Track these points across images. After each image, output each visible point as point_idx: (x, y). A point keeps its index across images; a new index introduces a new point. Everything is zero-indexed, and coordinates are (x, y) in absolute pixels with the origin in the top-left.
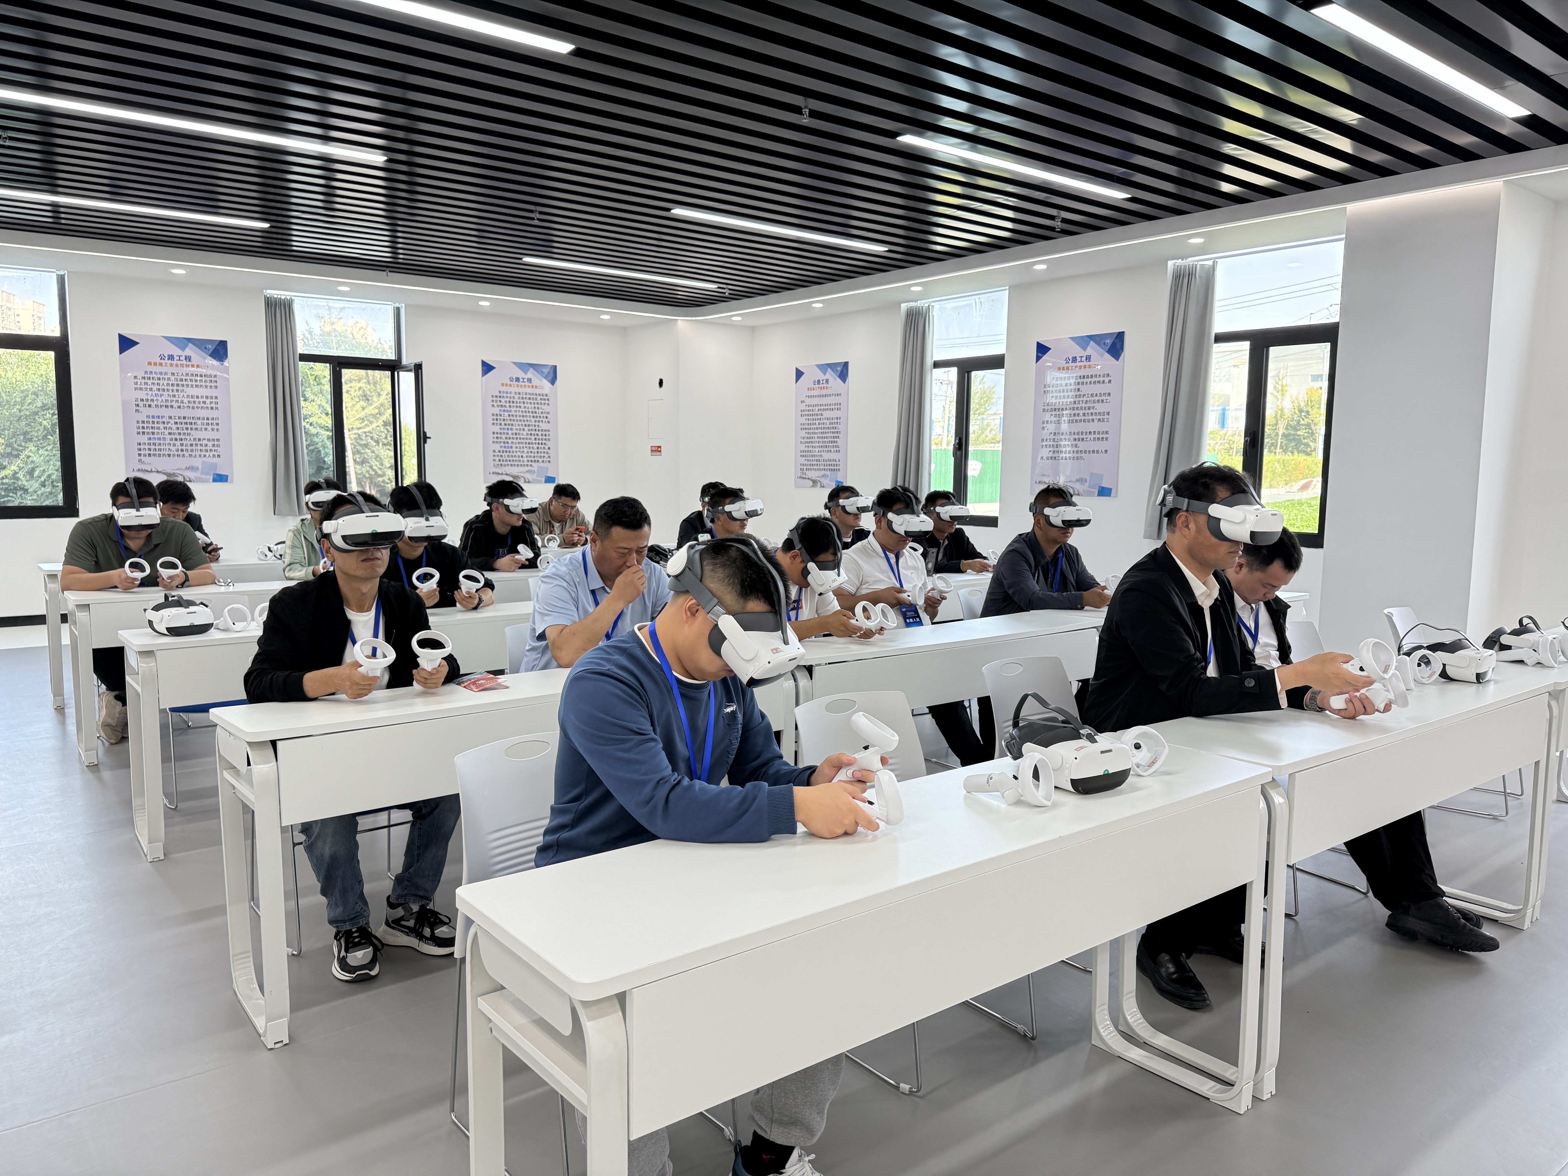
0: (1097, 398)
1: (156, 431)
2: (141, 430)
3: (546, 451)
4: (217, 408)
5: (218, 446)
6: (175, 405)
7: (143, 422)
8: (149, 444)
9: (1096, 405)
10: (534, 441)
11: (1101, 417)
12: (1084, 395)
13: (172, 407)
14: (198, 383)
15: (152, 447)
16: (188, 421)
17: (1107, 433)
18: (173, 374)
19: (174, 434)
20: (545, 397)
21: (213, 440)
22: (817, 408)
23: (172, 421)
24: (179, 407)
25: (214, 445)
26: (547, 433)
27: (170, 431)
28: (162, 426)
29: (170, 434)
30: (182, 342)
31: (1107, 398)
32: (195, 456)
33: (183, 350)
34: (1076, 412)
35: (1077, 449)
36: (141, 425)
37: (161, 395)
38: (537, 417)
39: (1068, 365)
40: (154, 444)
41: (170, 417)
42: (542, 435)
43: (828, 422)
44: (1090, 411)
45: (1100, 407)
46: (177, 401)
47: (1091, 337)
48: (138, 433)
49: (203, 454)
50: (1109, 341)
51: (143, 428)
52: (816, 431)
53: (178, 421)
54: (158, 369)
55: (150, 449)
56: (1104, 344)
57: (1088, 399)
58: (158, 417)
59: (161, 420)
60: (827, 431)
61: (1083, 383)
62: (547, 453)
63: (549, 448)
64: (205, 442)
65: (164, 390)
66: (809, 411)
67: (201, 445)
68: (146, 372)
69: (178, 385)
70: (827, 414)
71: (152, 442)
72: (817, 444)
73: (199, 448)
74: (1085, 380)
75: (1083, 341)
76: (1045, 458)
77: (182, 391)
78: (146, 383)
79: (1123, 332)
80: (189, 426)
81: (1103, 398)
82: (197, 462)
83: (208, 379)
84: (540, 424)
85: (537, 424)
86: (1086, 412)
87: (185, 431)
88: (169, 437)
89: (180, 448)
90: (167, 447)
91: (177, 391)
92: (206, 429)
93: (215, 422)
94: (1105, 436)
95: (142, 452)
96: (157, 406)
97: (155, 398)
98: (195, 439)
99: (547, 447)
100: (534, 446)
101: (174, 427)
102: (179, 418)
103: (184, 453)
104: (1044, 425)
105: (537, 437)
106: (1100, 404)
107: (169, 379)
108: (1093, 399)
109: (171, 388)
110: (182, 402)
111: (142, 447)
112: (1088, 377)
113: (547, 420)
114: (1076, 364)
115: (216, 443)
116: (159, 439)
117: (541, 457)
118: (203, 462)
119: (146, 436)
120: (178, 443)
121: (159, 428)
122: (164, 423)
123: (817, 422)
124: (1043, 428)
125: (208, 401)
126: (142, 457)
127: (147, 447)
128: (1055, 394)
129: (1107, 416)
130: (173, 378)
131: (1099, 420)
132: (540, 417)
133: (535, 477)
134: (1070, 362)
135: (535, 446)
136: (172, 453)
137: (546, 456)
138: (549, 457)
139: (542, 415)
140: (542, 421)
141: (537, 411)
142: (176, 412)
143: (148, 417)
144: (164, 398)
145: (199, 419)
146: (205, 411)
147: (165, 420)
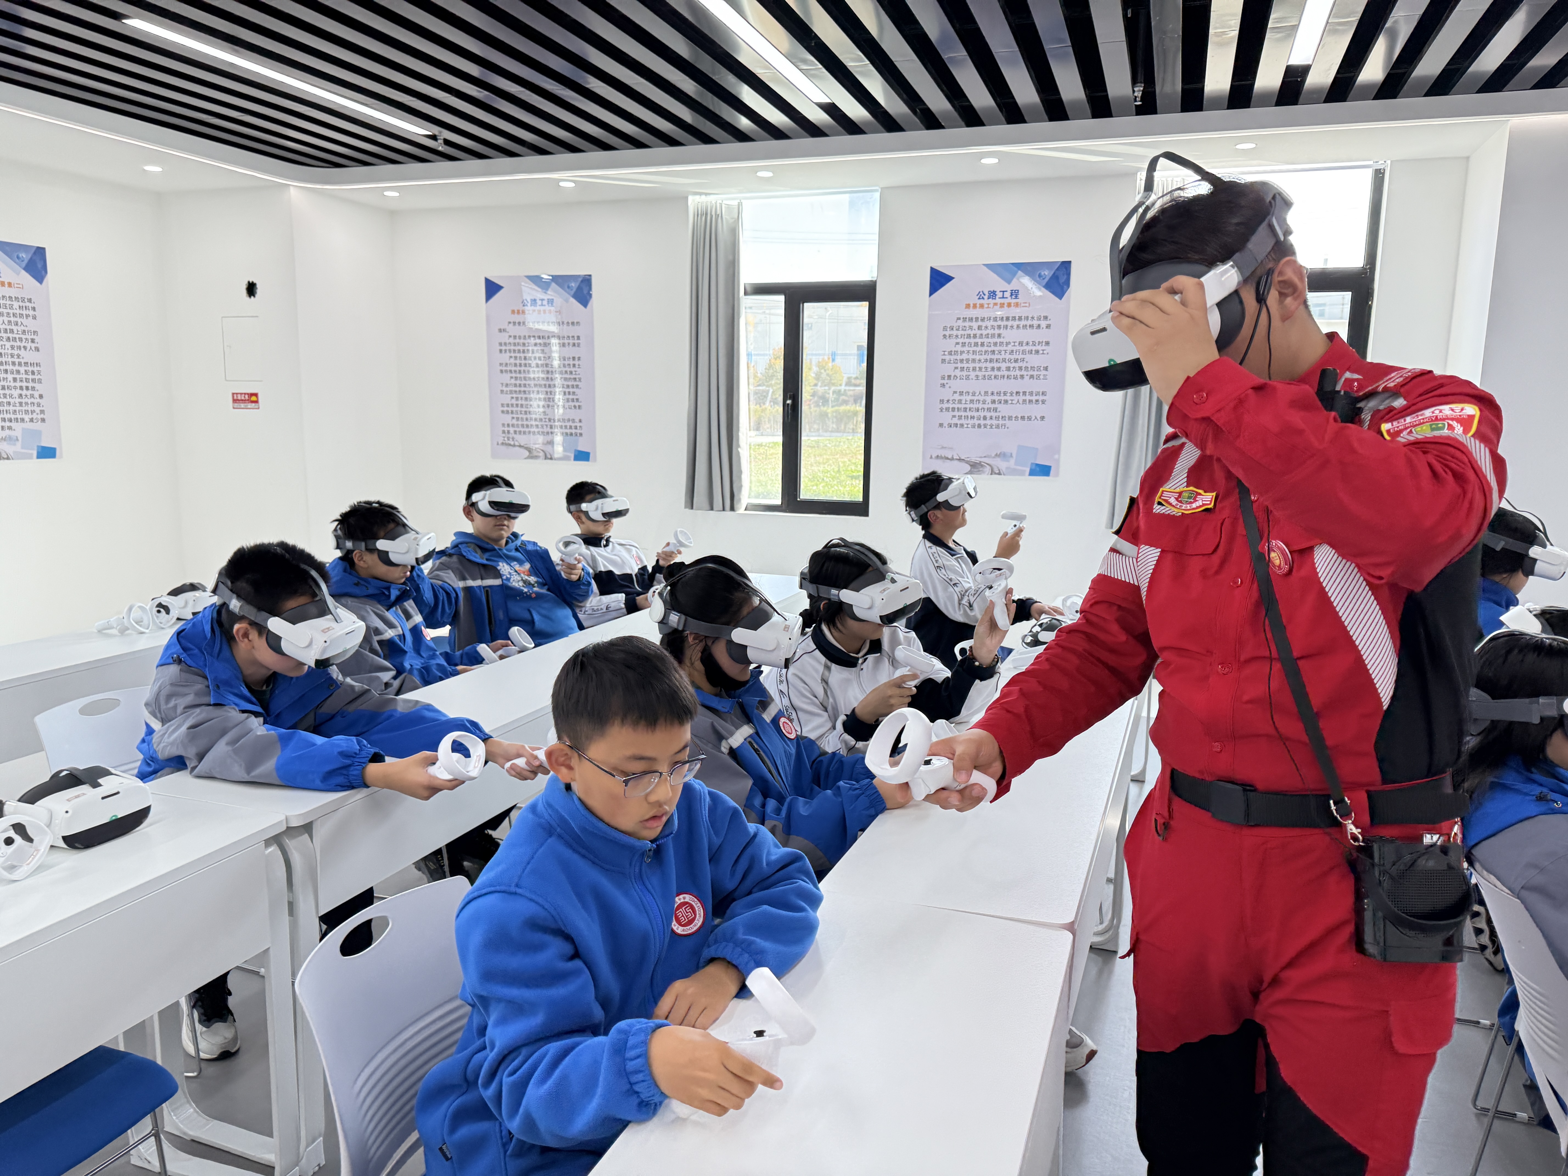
0: (1028, 348)
3: (35, 401)
9: (1027, 357)
10: (13, 384)
11: (1035, 373)
12: (1008, 344)
17: (1044, 394)
20: (28, 304)
26: (35, 369)
31: (1044, 348)
34: (996, 365)
35: (997, 414)
38: (14, 339)
39: (981, 301)
42: (26, 372)
44: (1017, 365)
45: (1033, 360)
47: (1019, 266)
50: (1047, 273)
56: (1040, 276)
57: (1014, 349)
61: (1006, 327)
62: (39, 405)
63: (41, 396)
74: (1010, 323)
75: (1008, 270)
76: (945, 425)
79: (1070, 262)
81: (1039, 348)
84: (22, 352)
85: (16, 352)
86: (1012, 365)
94: (1041, 398)
99: (36, 394)
100: (13, 392)
104: (945, 382)
105: (18, 376)
106: (1033, 356)
108: (1022, 348)
112: (1014, 318)
113: (33, 345)
114: (994, 301)
117: (27, 412)
124: (943, 385)
128: (961, 341)
129: (1045, 372)
131: (1032, 377)
132: (21, 340)
133: (18, 447)
134: (986, 297)
135: (16, 393)
137: (37, 410)
138: (42, 412)
139: (24, 337)
140: (25, 348)
141: (15, 328)
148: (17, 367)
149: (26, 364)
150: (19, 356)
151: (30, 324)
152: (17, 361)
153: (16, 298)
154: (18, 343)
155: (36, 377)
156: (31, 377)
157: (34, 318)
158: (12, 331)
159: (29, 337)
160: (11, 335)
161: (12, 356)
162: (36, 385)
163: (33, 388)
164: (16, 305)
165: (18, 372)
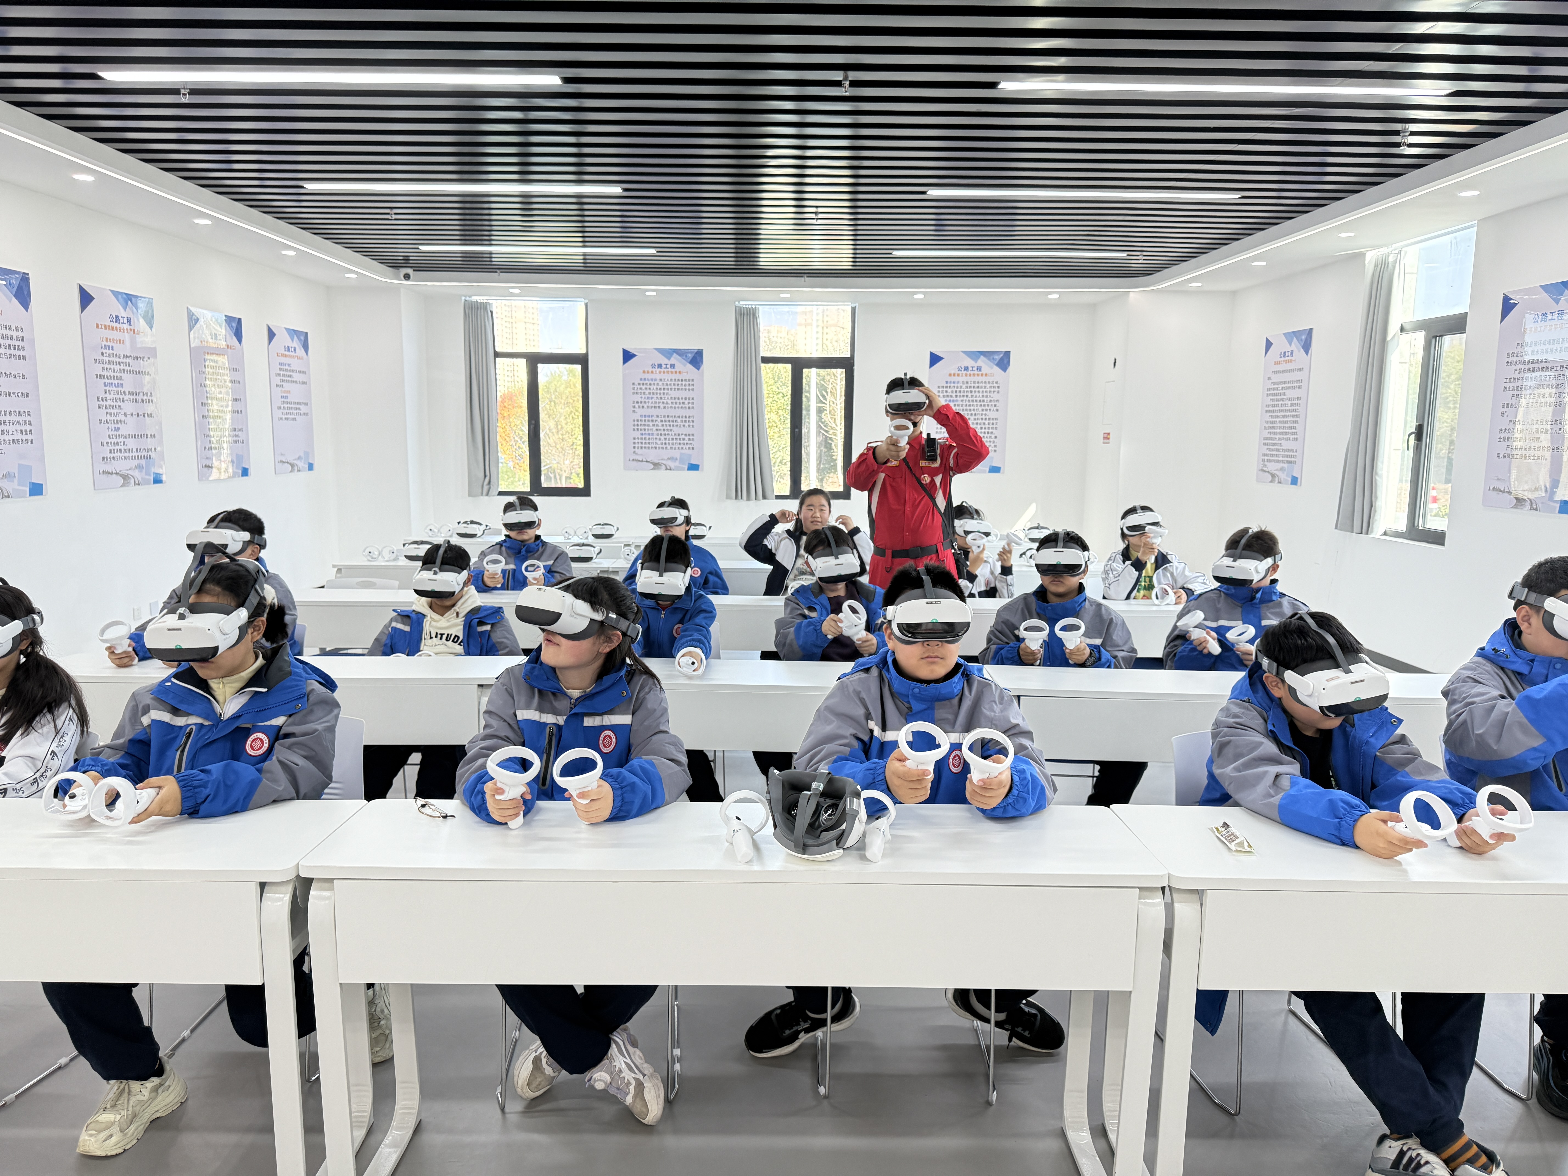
1: (647, 428)
2: (636, 427)
4: (693, 408)
5: (693, 440)
6: (662, 406)
7: (638, 421)
8: (642, 439)
13: (659, 407)
14: (680, 387)
15: (644, 441)
16: (671, 419)
18: (661, 380)
19: (660, 430)
20: (995, 385)
21: (689, 435)
22: (1280, 386)
23: (659, 420)
24: (665, 407)
25: (689, 439)
27: (657, 428)
28: (651, 424)
29: (657, 430)
30: (668, 353)
32: (675, 449)
33: (669, 359)
36: (636, 423)
37: (652, 398)
38: (984, 406)
40: (645, 439)
41: (658, 416)
42: (989, 424)
43: (1289, 403)
46: (663, 403)
48: (634, 430)
49: (680, 446)
51: (638, 425)
52: (1279, 414)
53: (663, 419)
54: (650, 376)
55: (642, 443)
58: (649, 416)
59: (650, 419)
60: (1288, 414)
63: (996, 437)
64: (683, 436)
65: (653, 394)
66: (1274, 389)
67: (680, 439)
68: (641, 379)
69: (664, 389)
70: (1290, 393)
71: (644, 437)
72: (1278, 431)
73: (678, 441)
77: (667, 394)
78: (641, 389)
80: (671, 424)
82: (676, 454)
83: (687, 383)
84: (988, 413)
85: (984, 413)
87: (668, 428)
88: (656, 432)
89: (664, 442)
90: (654, 441)
91: (664, 393)
92: (684, 426)
93: (691, 419)
95: (636, 445)
96: (648, 407)
97: (647, 401)
98: (675, 434)
99: (993, 436)
101: (660, 424)
102: (664, 417)
103: (667, 446)
107: (658, 384)
109: (659, 392)
110: (667, 403)
111: (636, 441)
113: (995, 408)
115: (691, 437)
116: (649, 434)
118: (681, 454)
119: (640, 432)
120: (662, 438)
121: (649, 425)
122: (652, 421)
123: (1280, 403)
125: (686, 402)
126: (636, 450)
127: (640, 441)
130: (660, 383)
136: (658, 446)
138: (995, 446)
139: (990, 404)
140: (990, 410)
141: (986, 399)
142: (662, 412)
143: (641, 416)
144: (653, 400)
145: (679, 417)
146: (684, 410)
147: (654, 418)
148: (984, 421)
149: (989, 419)
150: (985, 415)
151: (995, 396)
152: (984, 417)
153: (989, 382)
154: (986, 407)
155: (994, 426)
156: (991, 426)
157: (998, 392)
158: (983, 401)
159: (993, 403)
160: (983, 404)
161: (982, 415)
162: (994, 431)
163: (992, 433)
164: (988, 386)
165: (984, 424)
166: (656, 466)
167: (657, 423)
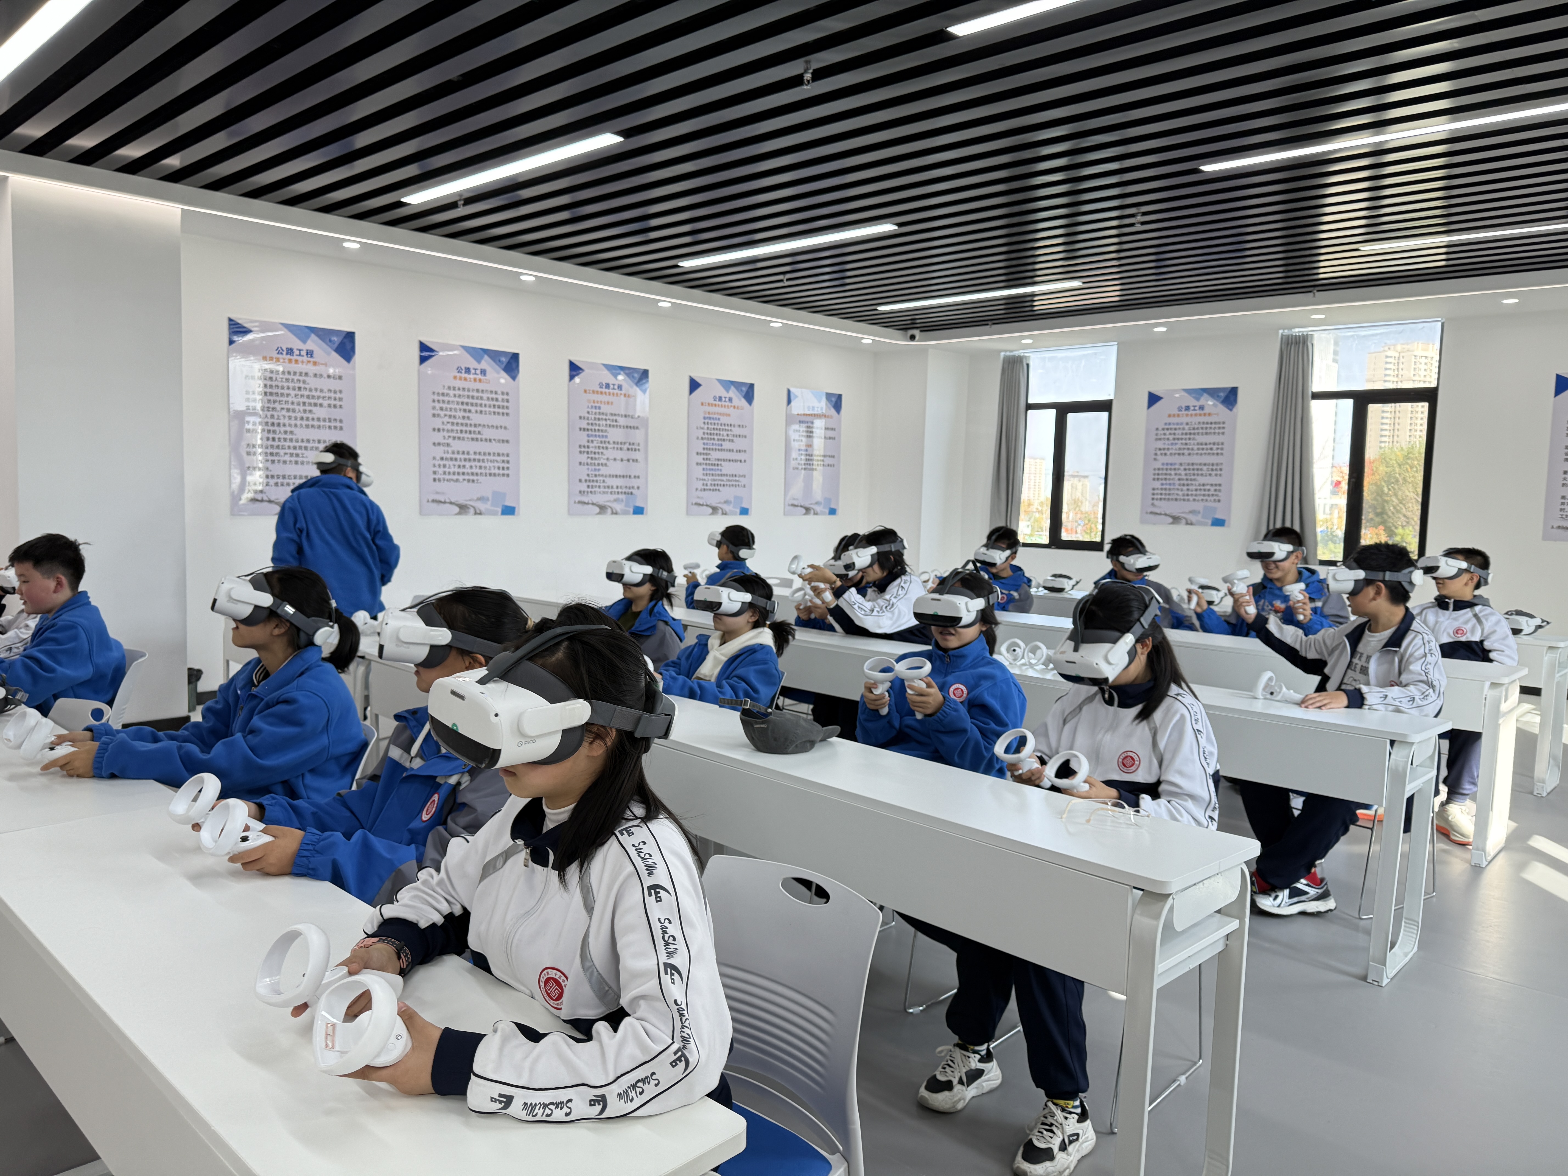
1: (1168, 477)
2: (1156, 477)
4: (1222, 454)
5: (1220, 491)
6: (1186, 452)
7: (1158, 469)
8: (1162, 489)
13: (1183, 454)
14: (1208, 431)
15: (1164, 492)
16: (1195, 467)
18: (1187, 424)
19: (1183, 479)
21: (1216, 485)
24: (1189, 454)
25: (1215, 490)
27: (1180, 477)
28: (1173, 472)
29: (1179, 479)
30: (1198, 393)
32: (1199, 501)
33: (1198, 399)
36: (1156, 472)
37: (1176, 444)
40: (1166, 489)
41: (1181, 464)
46: (1188, 449)
48: (1154, 479)
49: (1204, 498)
51: (1158, 474)
53: (1187, 468)
54: (1176, 420)
55: (1161, 494)
58: (1172, 464)
59: (1173, 467)
64: (1208, 487)
65: (1178, 439)
67: (1205, 490)
68: (1166, 424)
69: (1190, 434)
71: (1164, 487)
73: (1202, 492)
77: (1194, 439)
78: (1165, 434)
80: (1196, 472)
82: (1199, 506)
83: (1218, 426)
87: (1192, 477)
88: (1177, 482)
89: (1186, 493)
90: (1176, 492)
91: (1190, 439)
92: (1210, 475)
93: (1219, 467)
95: (1155, 497)
96: (1171, 454)
97: (1171, 447)
98: (1200, 485)
101: (1183, 473)
102: (1189, 464)
103: (1190, 497)
107: (1183, 428)
109: (1184, 437)
110: (1192, 449)
111: (1156, 492)
115: (1218, 488)
116: (1170, 484)
118: (1205, 507)
119: (1160, 482)
120: (1185, 488)
121: (1170, 475)
122: (1175, 469)
126: (1155, 501)
127: (1159, 492)
130: (1187, 427)
136: (1179, 498)
142: (1185, 459)
143: (1163, 464)
144: (1178, 446)
145: (1205, 465)
146: (1212, 457)
147: (1177, 467)
166: (1176, 520)
167: (1179, 472)
